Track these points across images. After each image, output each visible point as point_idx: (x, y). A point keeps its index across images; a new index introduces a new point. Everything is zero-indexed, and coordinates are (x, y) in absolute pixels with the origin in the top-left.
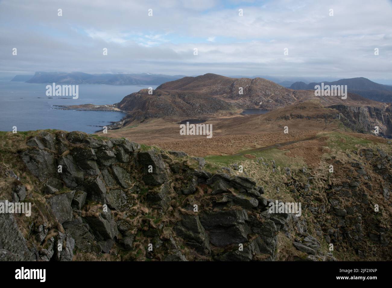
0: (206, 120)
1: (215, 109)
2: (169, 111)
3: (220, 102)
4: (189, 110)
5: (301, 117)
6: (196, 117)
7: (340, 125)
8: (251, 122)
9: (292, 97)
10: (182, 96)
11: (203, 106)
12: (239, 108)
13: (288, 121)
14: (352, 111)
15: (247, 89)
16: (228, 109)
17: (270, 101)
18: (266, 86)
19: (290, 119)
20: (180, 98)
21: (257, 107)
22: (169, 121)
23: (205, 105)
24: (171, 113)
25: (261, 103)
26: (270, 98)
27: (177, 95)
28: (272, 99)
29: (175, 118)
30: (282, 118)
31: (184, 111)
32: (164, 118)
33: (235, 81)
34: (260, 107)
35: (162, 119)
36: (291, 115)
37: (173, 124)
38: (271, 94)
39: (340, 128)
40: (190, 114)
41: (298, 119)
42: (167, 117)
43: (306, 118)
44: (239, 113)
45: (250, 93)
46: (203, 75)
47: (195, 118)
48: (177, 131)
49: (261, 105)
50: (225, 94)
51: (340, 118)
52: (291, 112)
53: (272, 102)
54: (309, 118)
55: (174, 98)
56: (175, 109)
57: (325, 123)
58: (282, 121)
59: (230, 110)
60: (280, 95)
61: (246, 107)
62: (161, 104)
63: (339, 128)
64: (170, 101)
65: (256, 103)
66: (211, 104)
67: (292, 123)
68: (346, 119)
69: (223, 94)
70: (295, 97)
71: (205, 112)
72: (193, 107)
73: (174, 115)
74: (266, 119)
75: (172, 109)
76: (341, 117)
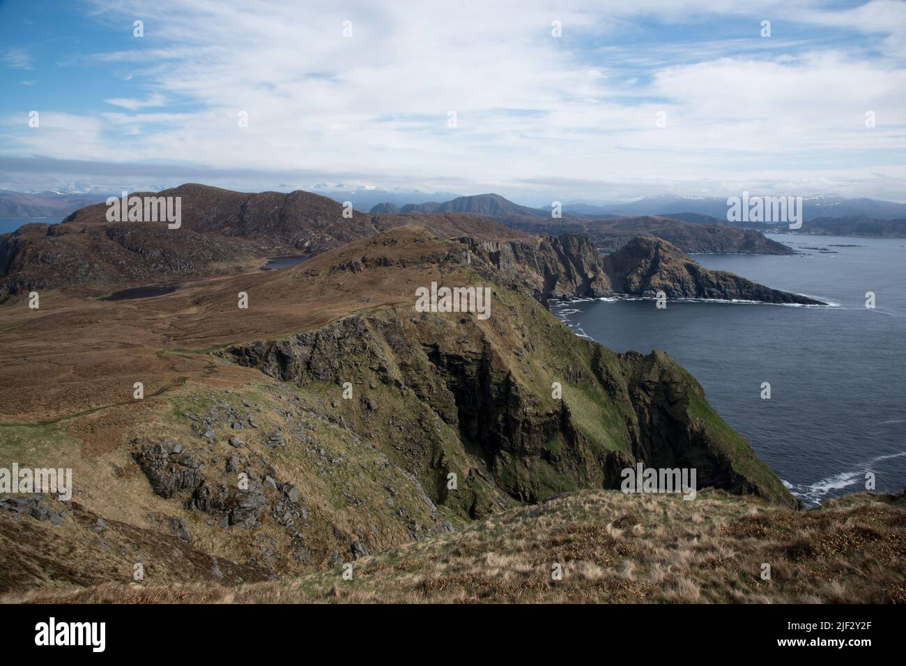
0: (175, 286)
1: (200, 260)
2: (79, 270)
3: (213, 245)
4: (136, 265)
5: (384, 262)
6: (153, 282)
7: (471, 277)
8: (272, 282)
9: (371, 229)
10: (117, 233)
11: (170, 254)
12: (259, 256)
13: (359, 274)
14: (486, 249)
15: (277, 216)
16: (232, 258)
17: (327, 239)
18: (316, 208)
19: (362, 268)
20: (112, 239)
21: (299, 253)
22: (77, 296)
23: (175, 253)
24: (86, 276)
25: (307, 244)
26: (327, 233)
27: (104, 232)
28: (330, 234)
29: (97, 287)
30: (343, 268)
31: (121, 269)
32: (63, 290)
33: (249, 199)
34: (305, 252)
35: (59, 293)
36: (364, 260)
37: (86, 303)
38: (328, 224)
39: (472, 282)
40: (137, 276)
41: (379, 267)
42: (73, 285)
43: (397, 263)
44: (259, 266)
45: (282, 223)
46: (175, 187)
47: (149, 285)
48: (75, 320)
49: (307, 248)
50: (227, 228)
51: (469, 261)
52: (363, 253)
53: (330, 240)
54: (403, 264)
55: (95, 239)
56: (96, 266)
57: (440, 273)
58: (343, 276)
59: (236, 261)
60: (347, 224)
61: (275, 252)
62: (56, 255)
63: (470, 282)
64: (86, 247)
65: (297, 245)
66: (189, 251)
67: (366, 277)
68: (481, 263)
69: (223, 227)
70: (376, 227)
71: (176, 269)
72: (145, 257)
73: (95, 279)
74: (306, 273)
75: (87, 266)
76: (472, 259)
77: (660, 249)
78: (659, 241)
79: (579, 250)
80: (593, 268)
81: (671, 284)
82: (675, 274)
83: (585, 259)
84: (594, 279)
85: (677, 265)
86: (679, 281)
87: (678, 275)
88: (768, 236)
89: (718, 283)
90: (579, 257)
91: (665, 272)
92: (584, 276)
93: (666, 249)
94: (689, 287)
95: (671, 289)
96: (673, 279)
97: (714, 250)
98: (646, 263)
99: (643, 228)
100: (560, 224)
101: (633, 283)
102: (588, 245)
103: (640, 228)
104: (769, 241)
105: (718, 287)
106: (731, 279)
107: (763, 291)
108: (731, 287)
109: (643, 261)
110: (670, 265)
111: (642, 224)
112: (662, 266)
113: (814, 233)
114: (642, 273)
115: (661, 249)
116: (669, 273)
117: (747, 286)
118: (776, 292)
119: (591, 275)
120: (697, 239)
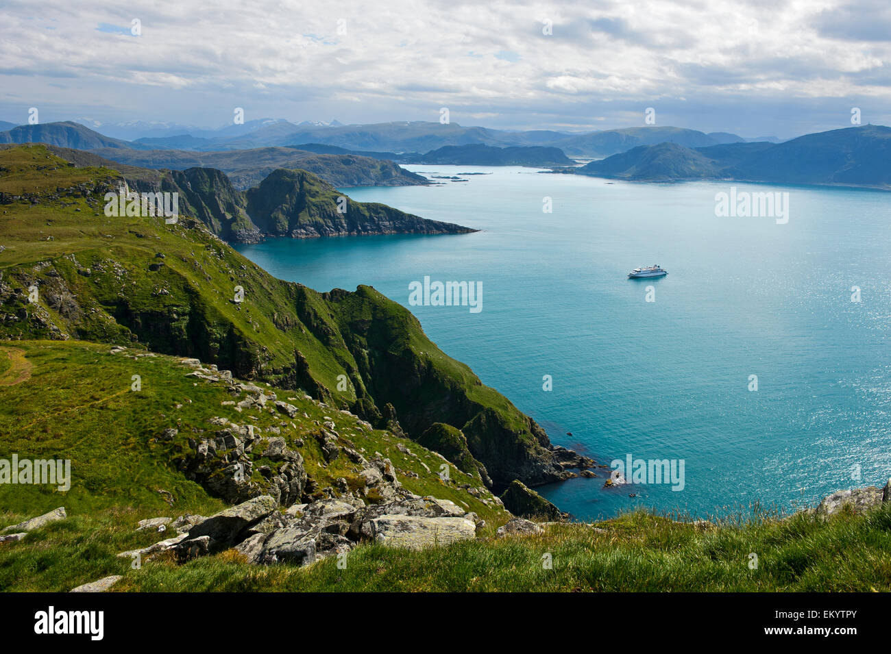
77: (304, 182)
78: (303, 173)
79: (211, 186)
80: (230, 208)
81: (321, 221)
82: (325, 210)
83: (219, 197)
84: (234, 220)
85: (326, 199)
86: (329, 217)
87: (328, 210)
88: (402, 166)
89: (371, 216)
90: (212, 194)
91: (314, 208)
92: (221, 218)
93: (312, 181)
94: (341, 222)
95: (323, 226)
96: (323, 214)
97: (351, 182)
98: (291, 198)
99: (270, 161)
100: (169, 158)
101: (279, 222)
102: (221, 180)
103: (267, 162)
104: (404, 172)
105: (371, 220)
106: (383, 211)
107: (416, 222)
108: (384, 219)
109: (287, 196)
110: (318, 199)
111: (269, 156)
112: (309, 201)
113: (440, 162)
114: (288, 210)
115: (307, 181)
116: (318, 208)
117: (400, 217)
118: (429, 222)
119: (229, 216)
120: (332, 172)
